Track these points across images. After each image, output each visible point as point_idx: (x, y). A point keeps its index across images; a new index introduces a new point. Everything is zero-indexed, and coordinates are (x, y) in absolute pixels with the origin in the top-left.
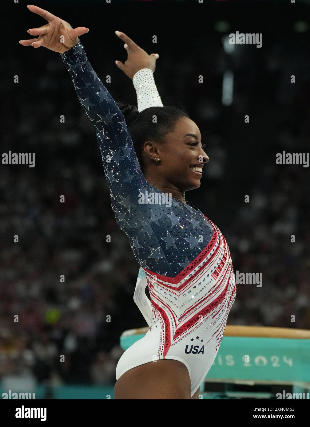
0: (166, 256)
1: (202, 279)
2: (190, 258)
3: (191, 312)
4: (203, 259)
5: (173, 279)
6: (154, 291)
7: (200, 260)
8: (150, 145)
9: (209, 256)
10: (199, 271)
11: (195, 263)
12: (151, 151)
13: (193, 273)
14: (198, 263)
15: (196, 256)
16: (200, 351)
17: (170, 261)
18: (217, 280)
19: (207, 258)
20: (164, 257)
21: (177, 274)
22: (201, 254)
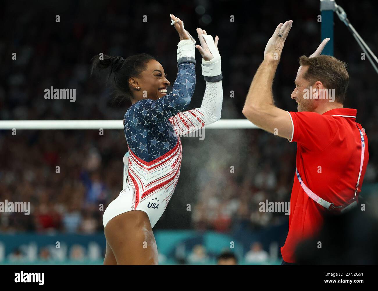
0: (148, 150)
1: (165, 167)
2: (162, 154)
3: (154, 183)
4: (169, 155)
5: (148, 163)
6: (132, 167)
7: (167, 156)
8: (133, 79)
9: (172, 154)
10: (165, 162)
11: (164, 157)
12: (134, 83)
13: (160, 162)
14: (165, 157)
15: (165, 153)
16: (156, 207)
17: (149, 153)
18: (174, 169)
19: (171, 155)
20: (146, 150)
21: (151, 161)
22: (168, 153)
